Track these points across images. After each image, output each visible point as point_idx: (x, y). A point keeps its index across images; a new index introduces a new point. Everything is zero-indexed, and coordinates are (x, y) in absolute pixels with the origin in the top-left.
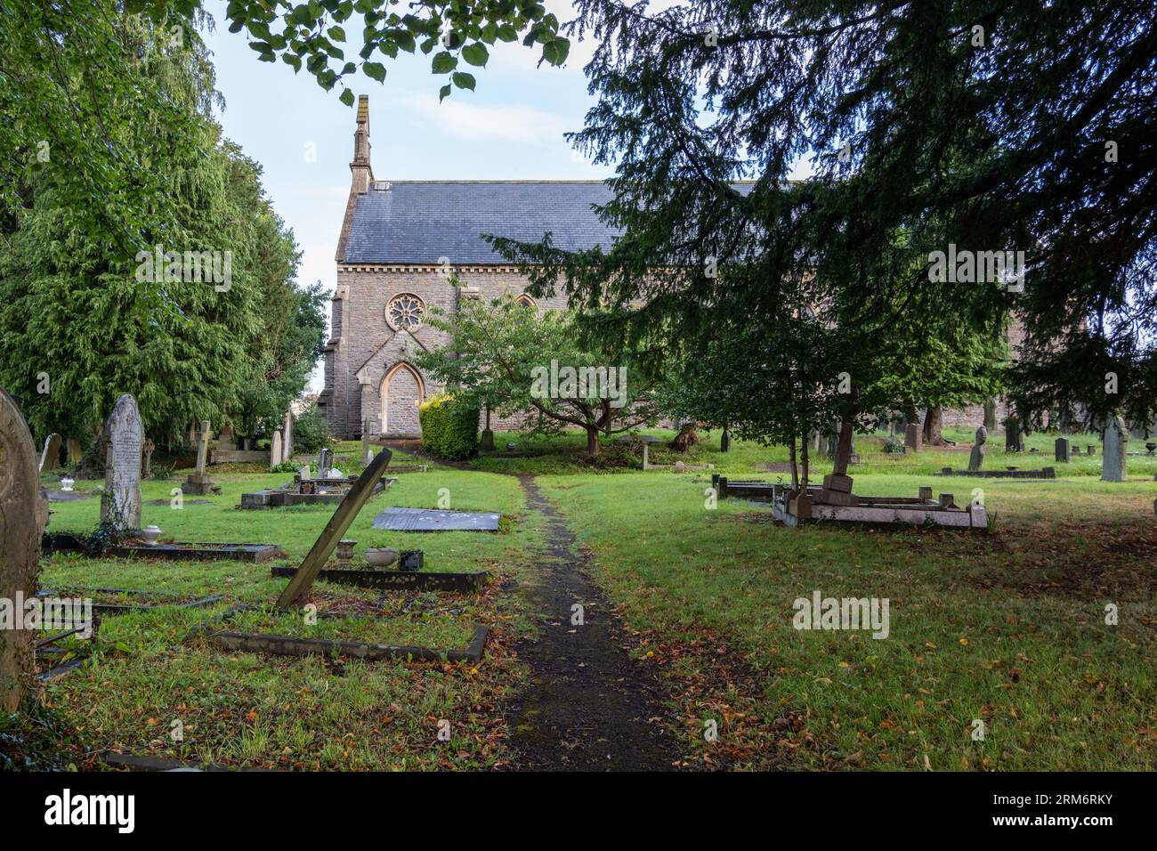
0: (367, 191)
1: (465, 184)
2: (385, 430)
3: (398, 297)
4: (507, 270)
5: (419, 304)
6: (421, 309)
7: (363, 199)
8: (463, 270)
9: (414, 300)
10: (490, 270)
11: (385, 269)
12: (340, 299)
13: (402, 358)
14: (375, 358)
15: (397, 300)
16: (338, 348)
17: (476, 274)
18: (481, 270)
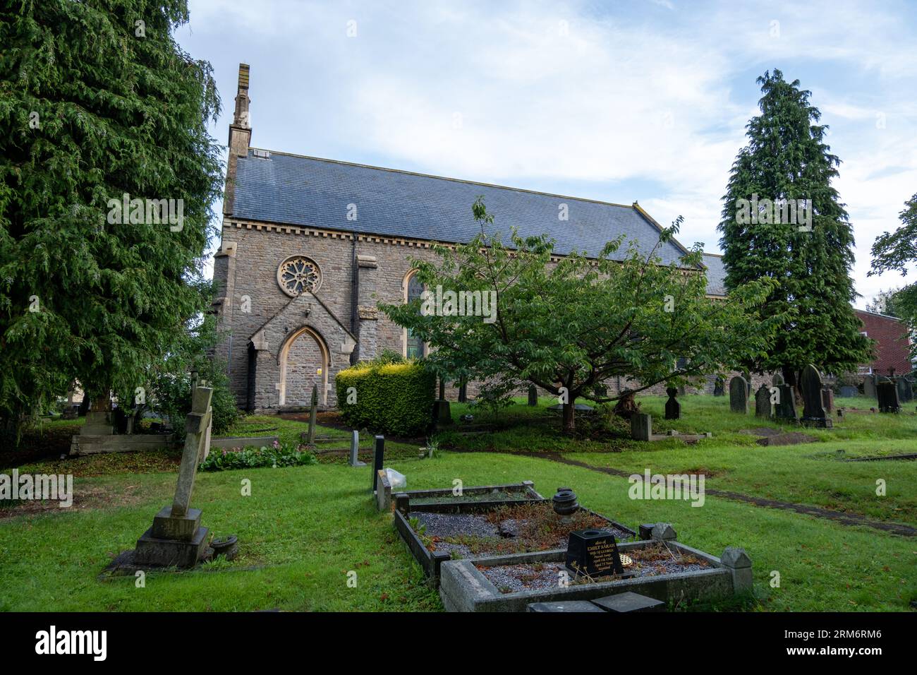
0: (246, 155)
1: (344, 164)
2: (282, 402)
3: (292, 259)
4: (403, 243)
5: (314, 268)
6: (316, 274)
7: (244, 162)
8: (361, 239)
9: (309, 264)
10: (386, 241)
11: (279, 229)
12: (226, 256)
13: (306, 321)
14: (274, 321)
15: (291, 263)
16: (222, 309)
17: (373, 244)
18: (378, 240)
